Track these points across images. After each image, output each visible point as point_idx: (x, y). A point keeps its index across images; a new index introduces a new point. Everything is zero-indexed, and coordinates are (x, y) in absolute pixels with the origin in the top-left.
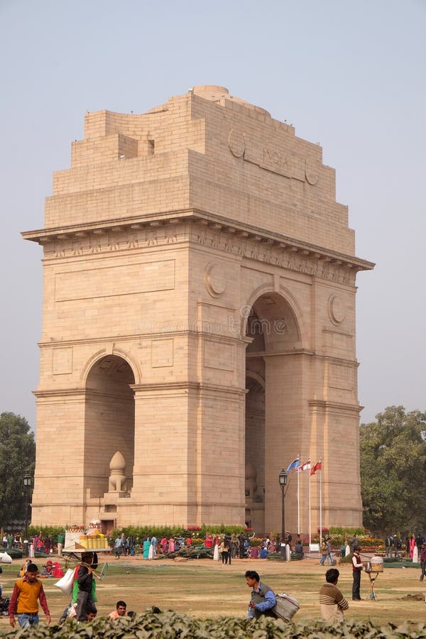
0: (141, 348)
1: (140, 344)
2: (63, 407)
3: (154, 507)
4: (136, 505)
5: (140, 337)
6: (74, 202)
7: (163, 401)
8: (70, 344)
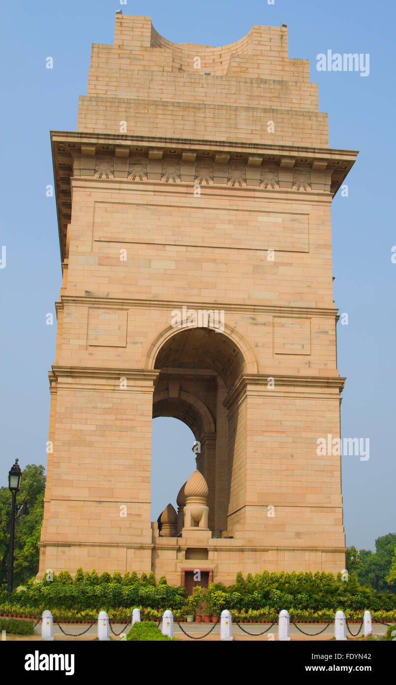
0: (256, 324)
1: (253, 319)
2: (108, 395)
3: (287, 553)
4: (255, 550)
5: (254, 308)
6: (132, 110)
7: (297, 401)
8: (123, 304)
